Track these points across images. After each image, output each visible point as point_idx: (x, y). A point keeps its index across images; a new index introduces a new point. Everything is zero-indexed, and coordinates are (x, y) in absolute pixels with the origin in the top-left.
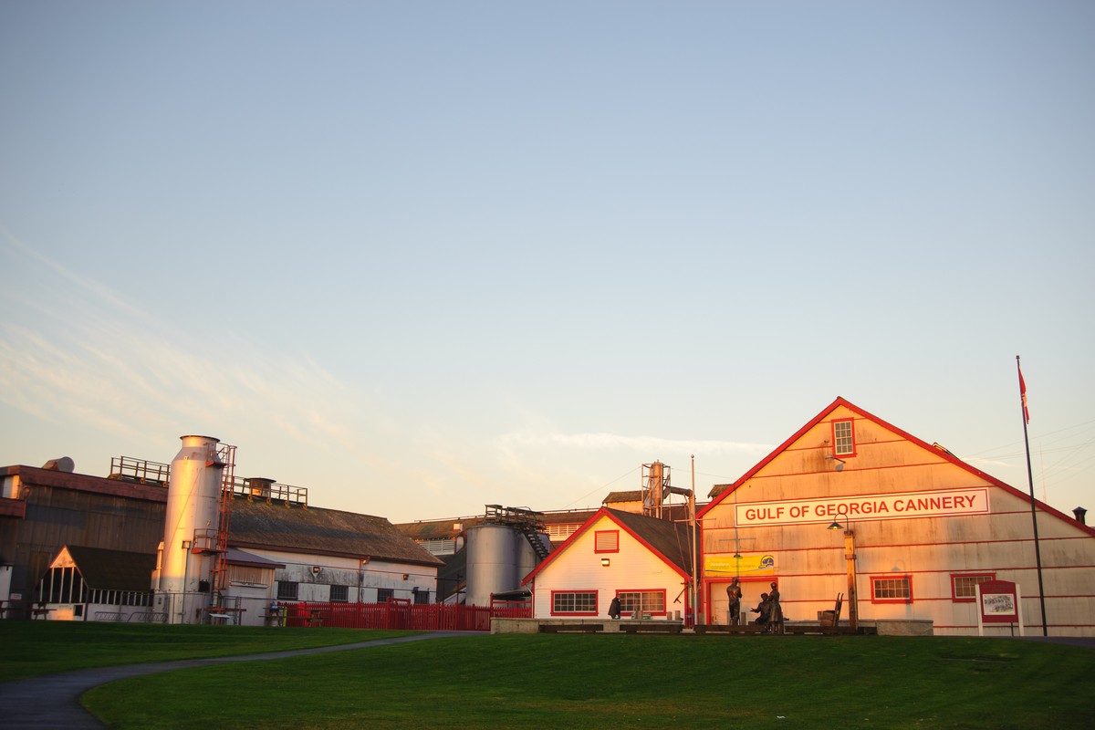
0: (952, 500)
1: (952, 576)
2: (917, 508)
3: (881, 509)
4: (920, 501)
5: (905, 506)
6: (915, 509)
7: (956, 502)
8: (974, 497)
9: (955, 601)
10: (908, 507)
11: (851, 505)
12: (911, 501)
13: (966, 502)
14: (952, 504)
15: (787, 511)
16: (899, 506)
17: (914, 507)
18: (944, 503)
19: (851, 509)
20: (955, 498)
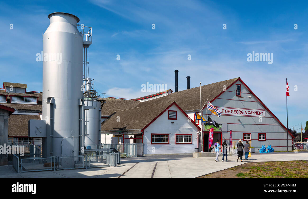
0: (259, 112)
1: (259, 134)
3: (245, 113)
8: (263, 112)
9: (259, 140)
11: (239, 111)
13: (261, 113)
14: (259, 114)
15: (224, 111)
16: (249, 113)
17: (252, 113)
19: (239, 112)
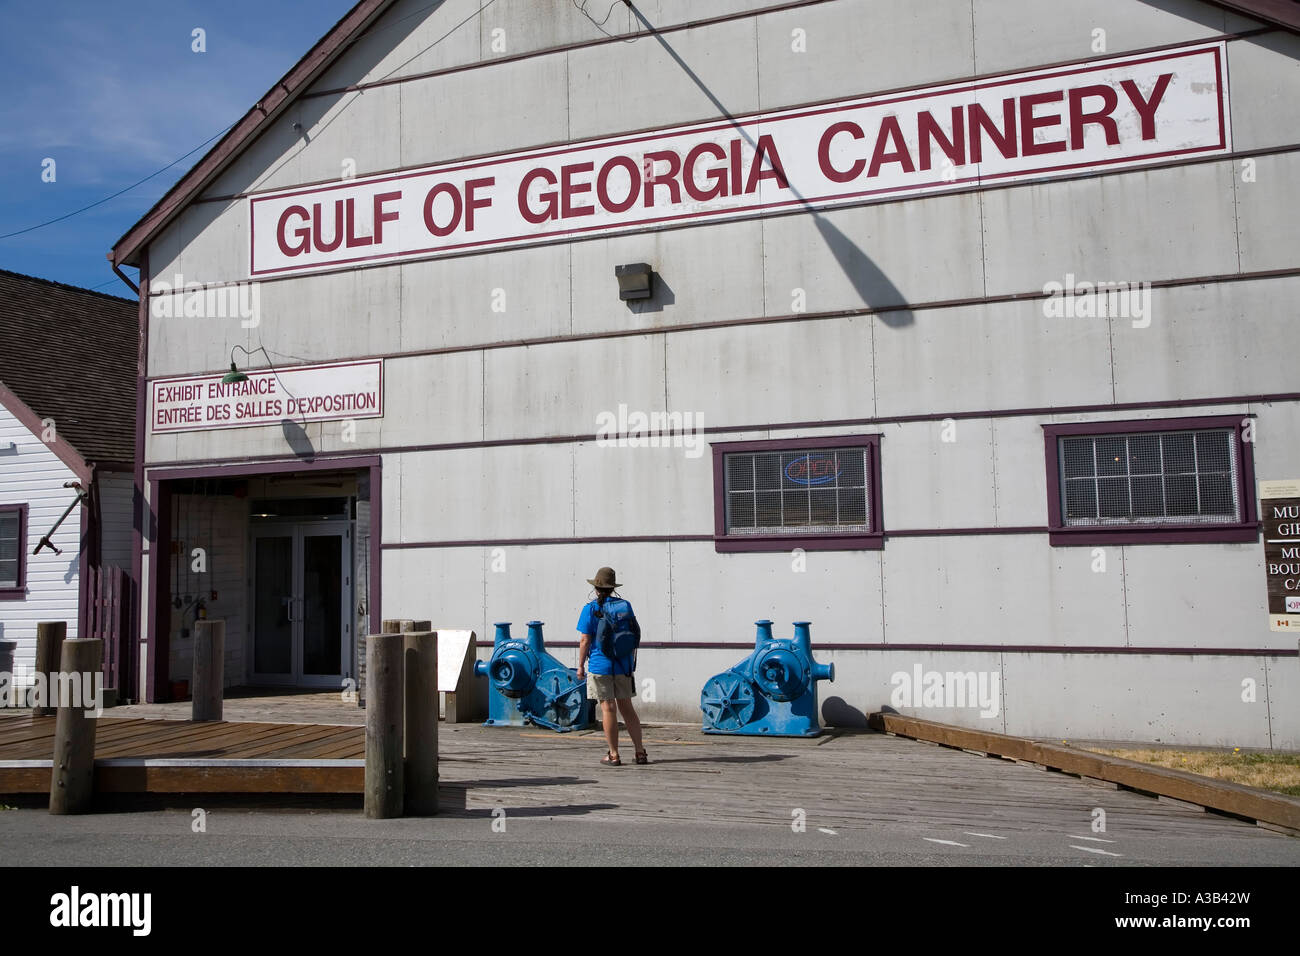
0: (1062, 108)
1: (1054, 437)
2: (916, 160)
3: (757, 175)
4: (926, 122)
5: (865, 149)
6: (908, 167)
7: (1079, 120)
8: (1164, 81)
9: (1061, 536)
10: (880, 157)
12: (890, 125)
13: (1127, 116)
14: (1061, 132)
15: (410, 207)
16: (846, 152)
17: (902, 156)
18: (1030, 123)
20: (1077, 95)
